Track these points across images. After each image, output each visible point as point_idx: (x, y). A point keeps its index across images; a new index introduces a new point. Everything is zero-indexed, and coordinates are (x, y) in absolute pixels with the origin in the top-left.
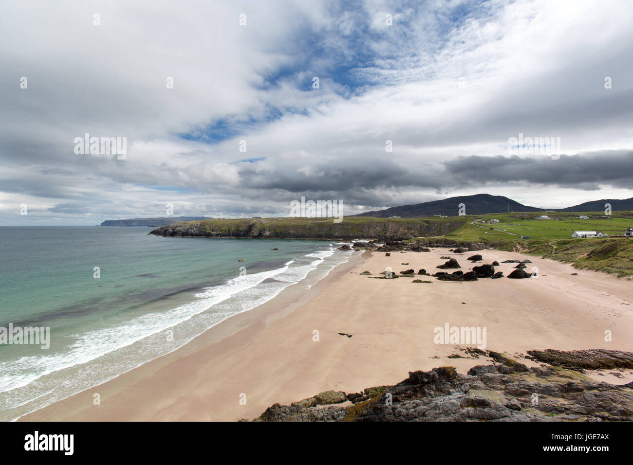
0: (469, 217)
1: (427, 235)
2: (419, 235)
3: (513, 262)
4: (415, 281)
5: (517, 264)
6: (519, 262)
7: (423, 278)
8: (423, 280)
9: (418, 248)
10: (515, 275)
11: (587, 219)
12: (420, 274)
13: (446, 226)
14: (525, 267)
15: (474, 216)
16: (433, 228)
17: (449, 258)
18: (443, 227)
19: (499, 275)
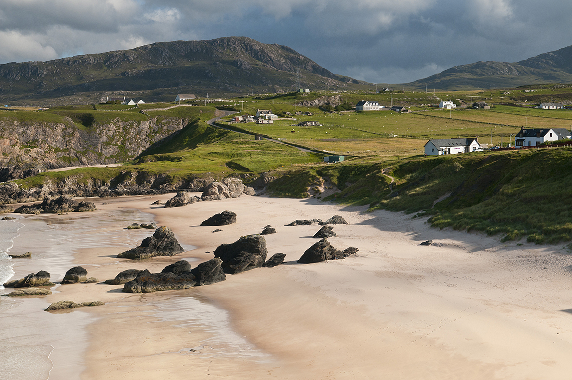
0: (203, 103)
1: (84, 159)
2: (62, 163)
3: (307, 223)
4: (52, 309)
5: (316, 228)
6: (321, 224)
7: (77, 293)
8: (76, 301)
9: (60, 202)
10: (312, 256)
11: (452, 110)
12: (68, 283)
13: (140, 132)
14: (333, 234)
15: (216, 103)
16: (104, 138)
17: (150, 227)
18: (132, 134)
19: (278, 259)
